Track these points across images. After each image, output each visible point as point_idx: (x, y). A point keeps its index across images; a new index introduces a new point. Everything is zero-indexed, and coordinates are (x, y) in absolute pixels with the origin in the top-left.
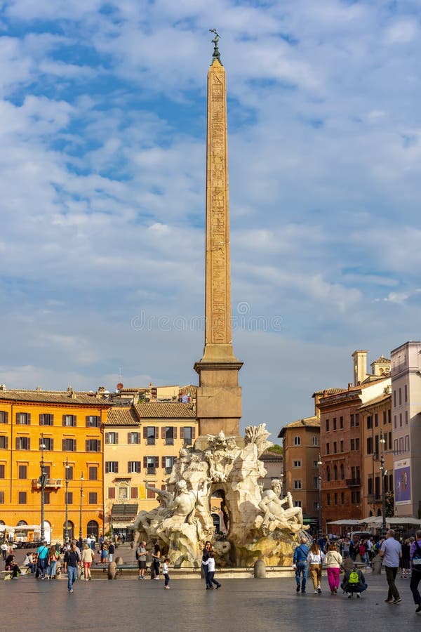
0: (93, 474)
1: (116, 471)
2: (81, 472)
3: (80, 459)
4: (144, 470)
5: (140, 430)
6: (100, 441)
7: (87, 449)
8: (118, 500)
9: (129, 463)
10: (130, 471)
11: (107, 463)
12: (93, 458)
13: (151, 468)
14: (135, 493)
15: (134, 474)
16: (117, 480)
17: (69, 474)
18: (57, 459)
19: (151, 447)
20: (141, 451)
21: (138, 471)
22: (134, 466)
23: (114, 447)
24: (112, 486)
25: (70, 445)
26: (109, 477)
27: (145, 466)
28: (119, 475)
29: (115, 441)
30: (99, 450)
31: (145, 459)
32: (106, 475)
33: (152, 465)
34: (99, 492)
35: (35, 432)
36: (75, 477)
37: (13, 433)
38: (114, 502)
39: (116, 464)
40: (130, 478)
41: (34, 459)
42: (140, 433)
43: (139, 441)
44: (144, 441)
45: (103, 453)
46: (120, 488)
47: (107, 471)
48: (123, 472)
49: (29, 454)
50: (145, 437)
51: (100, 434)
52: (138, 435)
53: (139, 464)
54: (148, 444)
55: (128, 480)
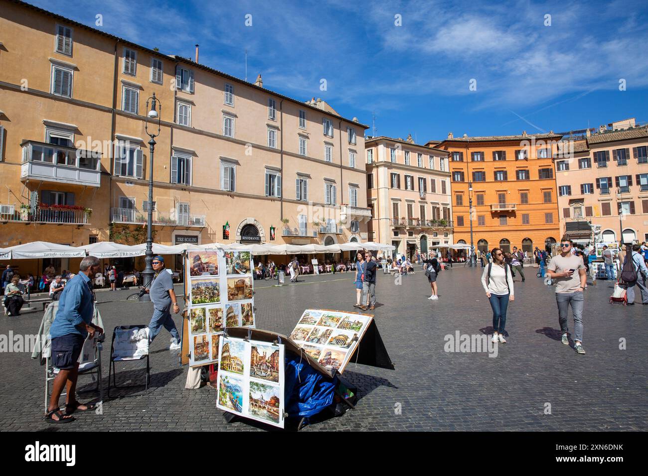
0: (547, 197)
1: (569, 193)
2: (536, 197)
3: (536, 187)
4: (597, 191)
5: (591, 156)
6: (552, 169)
7: (540, 177)
8: (572, 218)
9: (582, 186)
10: (582, 192)
11: (560, 188)
12: (546, 184)
13: (605, 189)
14: (589, 211)
15: (587, 195)
16: (572, 201)
17: (524, 198)
18: (512, 189)
19: (603, 169)
20: (593, 173)
21: (592, 191)
22: (587, 188)
23: (566, 173)
24: (567, 206)
25: (523, 174)
26: (563, 201)
27: (598, 186)
28: (572, 197)
29: (567, 168)
30: (552, 177)
31: (598, 180)
32: (559, 198)
33: (605, 185)
34: (554, 212)
35: (489, 167)
36: (530, 201)
37: (468, 168)
38: (569, 220)
39: (569, 187)
40: (583, 199)
41: (490, 190)
42: (590, 159)
43: (589, 166)
44: (594, 165)
45: (556, 179)
46: (575, 208)
47: (561, 194)
48: (576, 193)
49: (485, 185)
50: (595, 161)
51: (551, 164)
52: (588, 160)
53: (591, 185)
54: (600, 167)
55: (582, 200)
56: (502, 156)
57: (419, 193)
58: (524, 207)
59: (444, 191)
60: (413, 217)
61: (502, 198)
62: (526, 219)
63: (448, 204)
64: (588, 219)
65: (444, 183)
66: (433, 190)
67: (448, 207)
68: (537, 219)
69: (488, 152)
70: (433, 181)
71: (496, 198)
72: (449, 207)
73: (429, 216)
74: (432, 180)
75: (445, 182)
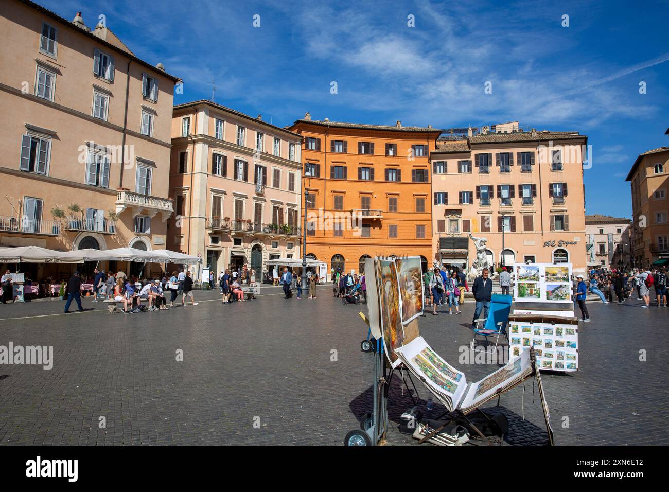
0: (420, 205)
1: (446, 202)
2: (406, 204)
3: (407, 191)
4: (476, 201)
5: (473, 159)
6: (427, 171)
7: (413, 179)
8: (448, 233)
9: (460, 194)
10: (461, 202)
11: (436, 194)
12: (420, 188)
13: (485, 200)
14: (467, 225)
15: (465, 206)
16: (448, 212)
17: (393, 204)
18: (379, 192)
19: (484, 176)
20: (473, 180)
21: (471, 201)
22: (466, 197)
23: (444, 177)
24: (442, 218)
25: (394, 173)
26: (438, 211)
27: (478, 196)
28: (449, 207)
29: (445, 171)
30: (427, 180)
31: (478, 188)
32: (434, 207)
33: (485, 195)
34: (427, 224)
35: (353, 161)
36: (400, 209)
37: (327, 161)
38: (443, 235)
39: (446, 195)
40: (461, 210)
41: (352, 190)
42: (471, 161)
43: (470, 170)
44: (475, 169)
45: (431, 184)
46: (451, 221)
47: (436, 203)
48: (453, 204)
49: (346, 184)
50: (477, 164)
51: (427, 164)
52: (469, 163)
53: (471, 194)
54: (481, 173)
55: (459, 212)
56: (369, 149)
57: (255, 186)
58: (393, 215)
59: (292, 187)
60: (244, 218)
61: (366, 202)
62: (393, 231)
63: (296, 206)
64: (465, 235)
65: (292, 177)
66: (277, 184)
67: (296, 209)
68: (406, 231)
69: (353, 142)
70: (277, 173)
71: (359, 201)
72: (298, 209)
73: (267, 218)
74: (275, 171)
75: (293, 175)
